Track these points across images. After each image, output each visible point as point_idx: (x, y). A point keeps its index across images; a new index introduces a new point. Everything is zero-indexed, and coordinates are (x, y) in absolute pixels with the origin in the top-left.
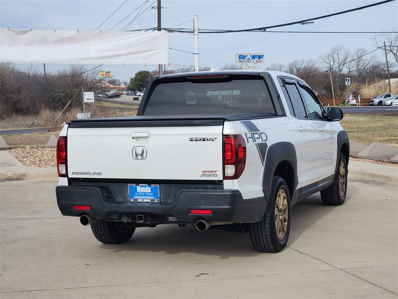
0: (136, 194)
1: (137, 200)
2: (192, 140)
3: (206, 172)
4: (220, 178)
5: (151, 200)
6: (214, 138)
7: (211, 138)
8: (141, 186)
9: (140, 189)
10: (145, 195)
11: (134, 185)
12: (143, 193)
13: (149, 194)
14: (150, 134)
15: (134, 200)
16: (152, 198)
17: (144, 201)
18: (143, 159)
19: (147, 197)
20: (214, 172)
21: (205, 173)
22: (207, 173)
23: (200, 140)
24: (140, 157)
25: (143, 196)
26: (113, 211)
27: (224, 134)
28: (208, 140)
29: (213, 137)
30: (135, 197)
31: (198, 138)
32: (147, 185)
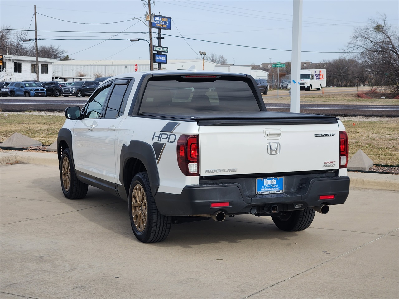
0: (263, 187)
1: (264, 192)
2: (317, 136)
3: (327, 162)
4: (337, 167)
5: (277, 191)
8: (267, 179)
9: (267, 182)
10: (271, 187)
11: (262, 179)
12: (269, 185)
13: (274, 186)
14: (281, 131)
15: (261, 193)
16: (277, 189)
17: (270, 192)
18: (276, 153)
19: (272, 189)
20: (333, 162)
21: (326, 164)
22: (328, 164)
23: (323, 135)
24: (274, 153)
25: (269, 188)
26: (254, 204)
27: (340, 130)
28: (329, 136)
29: (332, 133)
30: (262, 190)
31: (321, 134)
32: (273, 178)
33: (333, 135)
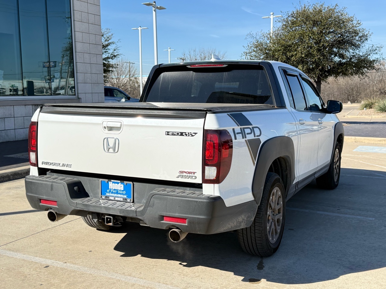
0: (108, 191)
1: (109, 197)
2: (168, 134)
3: (183, 172)
4: (199, 181)
5: (124, 199)
6: (194, 133)
7: (190, 133)
8: (113, 182)
9: (112, 185)
10: (117, 193)
11: (106, 180)
12: (115, 190)
13: (121, 192)
14: (122, 124)
15: (106, 197)
16: (124, 196)
17: (116, 199)
18: (114, 152)
19: (119, 195)
20: (193, 173)
21: (182, 174)
22: (184, 174)
23: (178, 134)
24: (111, 150)
25: (115, 193)
27: (205, 129)
28: (186, 135)
29: (192, 131)
30: (107, 194)
31: (175, 132)
32: (119, 181)
33: (193, 134)
